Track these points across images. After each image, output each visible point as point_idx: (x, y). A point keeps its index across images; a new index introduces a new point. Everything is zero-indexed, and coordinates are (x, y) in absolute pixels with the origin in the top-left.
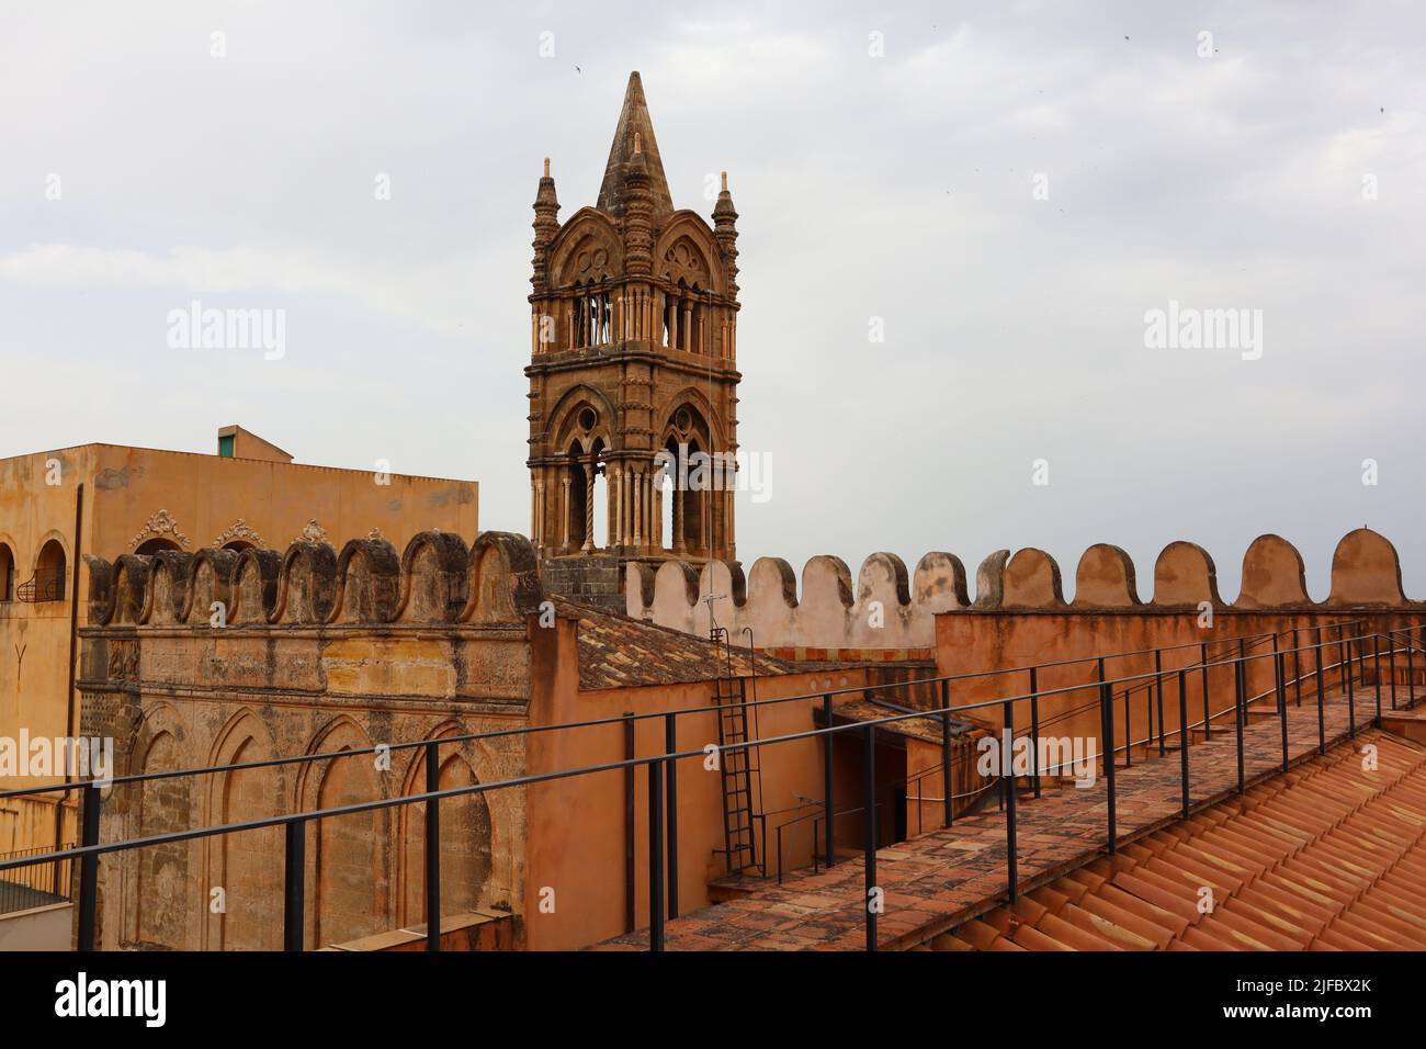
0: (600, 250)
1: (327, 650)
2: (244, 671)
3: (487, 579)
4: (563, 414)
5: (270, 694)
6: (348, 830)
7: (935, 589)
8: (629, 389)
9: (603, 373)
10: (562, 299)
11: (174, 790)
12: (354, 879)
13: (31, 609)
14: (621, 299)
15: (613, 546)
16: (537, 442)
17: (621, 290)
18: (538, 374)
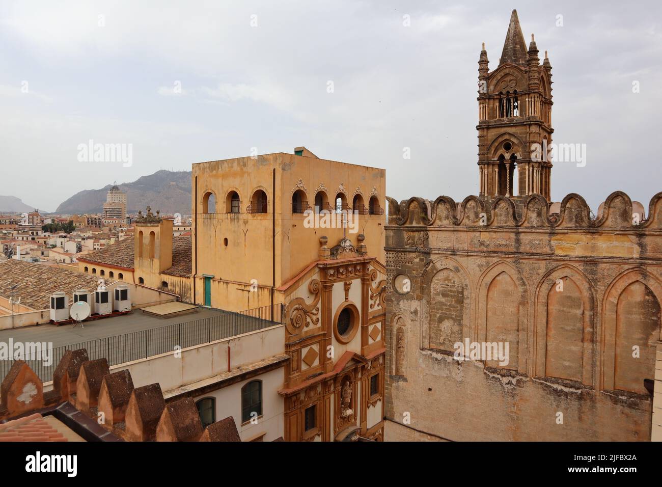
0: (512, 80)
1: (554, 238)
2: (500, 245)
4: (496, 144)
5: (518, 255)
8: (532, 135)
9: (517, 128)
10: (494, 99)
11: (451, 291)
12: (569, 328)
13: (250, 216)
14: (527, 99)
15: (523, 196)
16: (484, 155)
17: (527, 96)
18: (483, 129)
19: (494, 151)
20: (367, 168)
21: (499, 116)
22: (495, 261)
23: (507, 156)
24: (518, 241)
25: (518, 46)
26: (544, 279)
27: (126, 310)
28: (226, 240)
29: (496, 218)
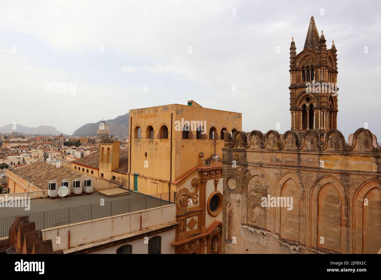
0: (310, 59)
1: (322, 158)
2: (288, 162)
4: (301, 98)
5: (299, 168)
6: (329, 204)
10: (299, 71)
11: (259, 189)
12: (332, 216)
13: (159, 140)
14: (319, 70)
15: (317, 129)
16: (293, 104)
17: (319, 68)
18: (293, 89)
19: (300, 102)
20: (230, 112)
21: (303, 81)
22: (286, 172)
23: (308, 105)
24: (299, 159)
25: (314, 38)
26: (316, 184)
27: (90, 192)
28: (146, 153)
29: (286, 144)
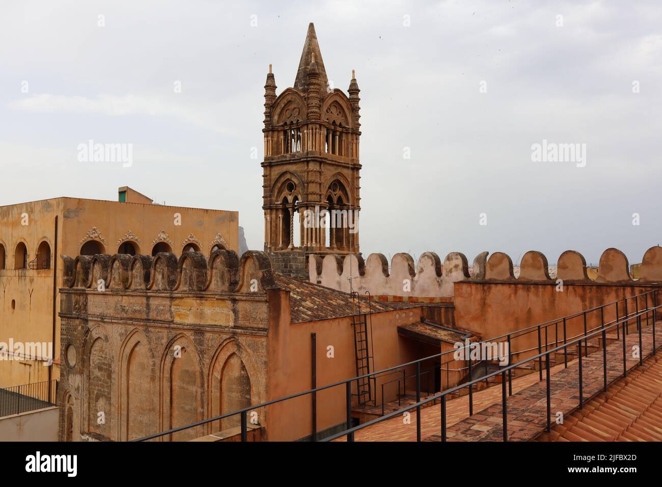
0: (295, 108)
1: (174, 303)
2: (135, 311)
3: (248, 273)
4: (279, 185)
5: (148, 322)
6: (184, 385)
7: (453, 270)
8: (310, 173)
9: (298, 166)
10: (278, 131)
12: (187, 408)
13: (35, 273)
14: (306, 131)
16: (268, 197)
17: (306, 127)
18: (267, 166)
19: (278, 193)
21: (284, 151)
22: (132, 329)
23: (290, 199)
24: (148, 306)
26: (167, 350)
28: (14, 302)
